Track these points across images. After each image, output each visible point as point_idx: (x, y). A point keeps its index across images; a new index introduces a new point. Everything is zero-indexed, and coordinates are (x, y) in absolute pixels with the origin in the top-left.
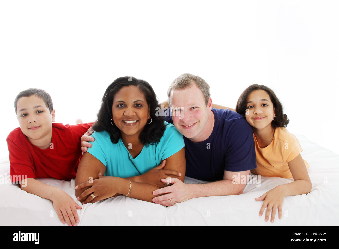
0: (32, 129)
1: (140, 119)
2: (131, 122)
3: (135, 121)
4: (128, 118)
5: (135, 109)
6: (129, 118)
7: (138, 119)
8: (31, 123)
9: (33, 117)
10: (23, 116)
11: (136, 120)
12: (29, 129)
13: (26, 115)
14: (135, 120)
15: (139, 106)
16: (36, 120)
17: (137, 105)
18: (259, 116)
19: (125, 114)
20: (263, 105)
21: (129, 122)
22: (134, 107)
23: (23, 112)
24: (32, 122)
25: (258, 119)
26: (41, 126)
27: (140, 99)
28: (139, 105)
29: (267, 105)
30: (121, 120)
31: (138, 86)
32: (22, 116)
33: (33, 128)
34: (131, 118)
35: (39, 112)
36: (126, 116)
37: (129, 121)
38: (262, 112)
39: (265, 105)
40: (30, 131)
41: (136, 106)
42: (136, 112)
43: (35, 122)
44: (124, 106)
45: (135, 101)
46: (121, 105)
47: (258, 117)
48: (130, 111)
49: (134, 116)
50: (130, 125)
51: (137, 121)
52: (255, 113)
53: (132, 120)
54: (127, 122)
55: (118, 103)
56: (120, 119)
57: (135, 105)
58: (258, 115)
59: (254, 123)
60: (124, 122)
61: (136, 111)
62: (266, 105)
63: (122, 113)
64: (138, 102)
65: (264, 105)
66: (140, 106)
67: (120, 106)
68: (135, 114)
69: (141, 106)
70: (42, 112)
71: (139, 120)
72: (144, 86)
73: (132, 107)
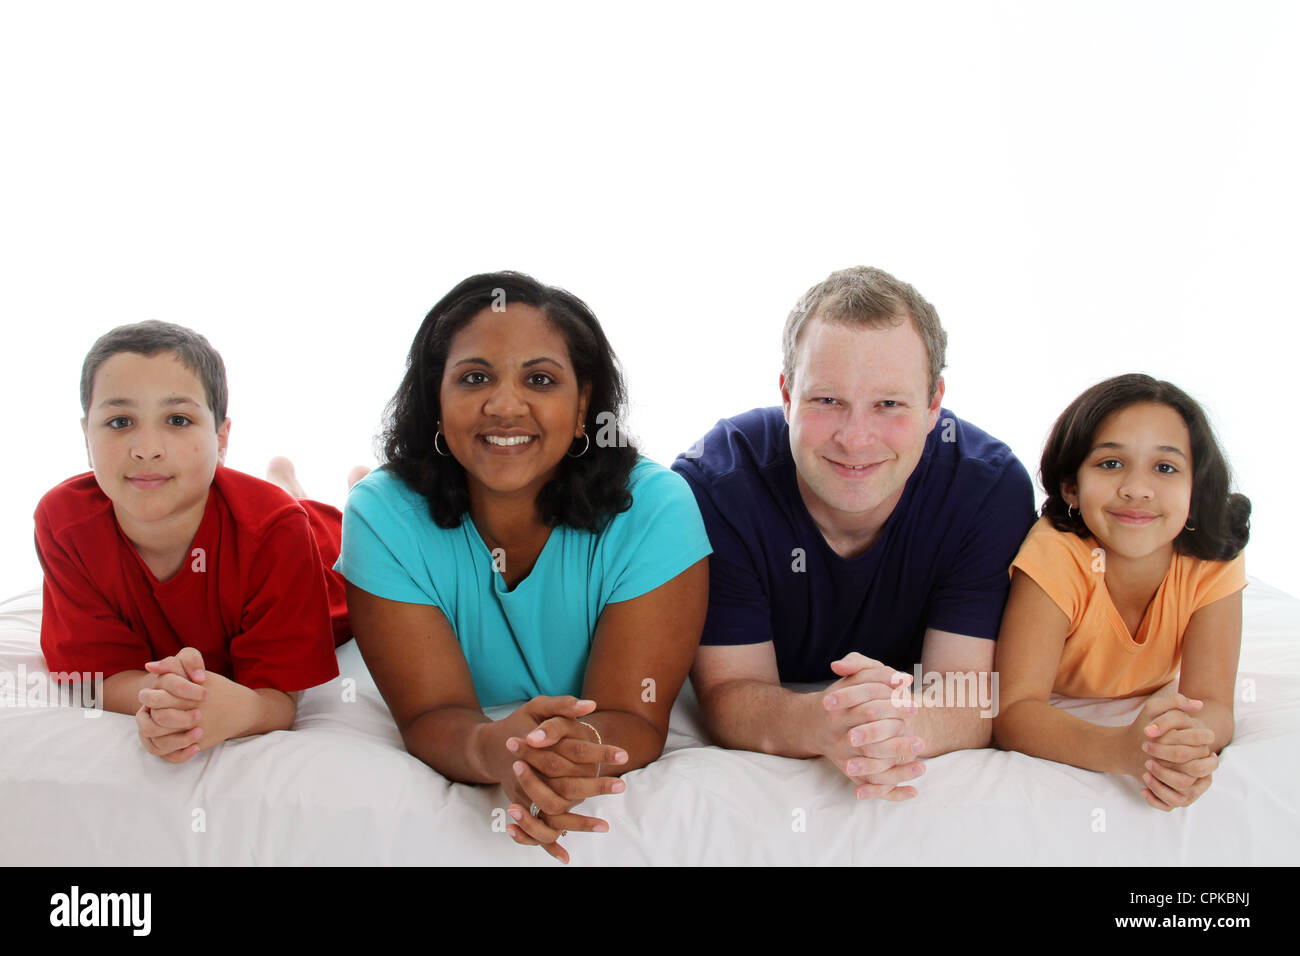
0: (142, 483)
1: (545, 432)
2: (512, 441)
3: (526, 439)
4: (499, 424)
5: (528, 392)
6: (503, 425)
7: (535, 431)
8: (140, 458)
9: (151, 439)
10: (115, 424)
11: (529, 435)
12: (129, 482)
13: (123, 423)
14: (525, 435)
15: (541, 384)
16: (161, 452)
17: (536, 378)
18: (1138, 507)
19: (489, 409)
20: (1157, 468)
21: (501, 442)
22: (525, 385)
23: (118, 411)
24: (148, 454)
25: (1129, 516)
26: (173, 477)
27: (547, 356)
28: (543, 377)
29: (1175, 471)
30: (473, 434)
31: (544, 309)
32: (109, 424)
33: (143, 480)
34: (510, 426)
35: (178, 421)
36: (493, 416)
37: (502, 435)
38: (1151, 494)
39: (1168, 467)
40: (133, 488)
41: (531, 380)
42: (530, 406)
43: (158, 456)
44: (486, 380)
45: (528, 359)
46: (476, 376)
47: (1135, 510)
48: (508, 399)
49: (521, 416)
50: (505, 451)
51: (534, 438)
52: (1123, 491)
53: (515, 435)
54: (494, 440)
55: (464, 367)
56: (469, 431)
57: (527, 378)
58: (1133, 504)
59: (1111, 529)
60: (482, 439)
61: (529, 401)
62: (1170, 470)
63: (477, 408)
64: (541, 366)
65: (1163, 468)
66: (546, 381)
67: (470, 379)
68: (525, 410)
69: (552, 382)
70: (190, 422)
71: (541, 433)
72: (565, 310)
73: (515, 385)
